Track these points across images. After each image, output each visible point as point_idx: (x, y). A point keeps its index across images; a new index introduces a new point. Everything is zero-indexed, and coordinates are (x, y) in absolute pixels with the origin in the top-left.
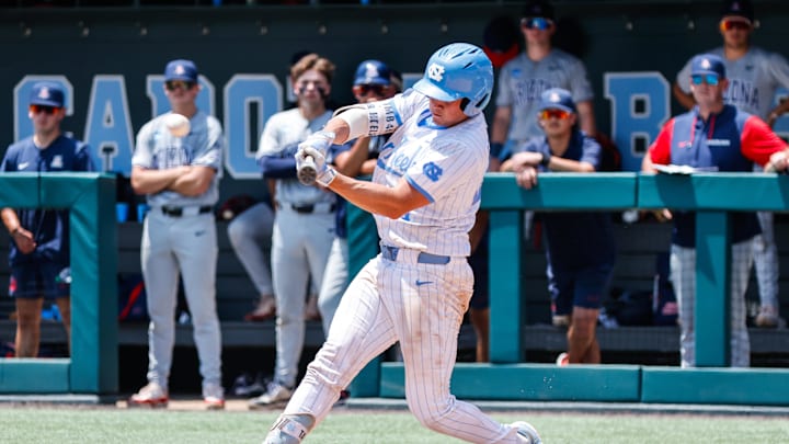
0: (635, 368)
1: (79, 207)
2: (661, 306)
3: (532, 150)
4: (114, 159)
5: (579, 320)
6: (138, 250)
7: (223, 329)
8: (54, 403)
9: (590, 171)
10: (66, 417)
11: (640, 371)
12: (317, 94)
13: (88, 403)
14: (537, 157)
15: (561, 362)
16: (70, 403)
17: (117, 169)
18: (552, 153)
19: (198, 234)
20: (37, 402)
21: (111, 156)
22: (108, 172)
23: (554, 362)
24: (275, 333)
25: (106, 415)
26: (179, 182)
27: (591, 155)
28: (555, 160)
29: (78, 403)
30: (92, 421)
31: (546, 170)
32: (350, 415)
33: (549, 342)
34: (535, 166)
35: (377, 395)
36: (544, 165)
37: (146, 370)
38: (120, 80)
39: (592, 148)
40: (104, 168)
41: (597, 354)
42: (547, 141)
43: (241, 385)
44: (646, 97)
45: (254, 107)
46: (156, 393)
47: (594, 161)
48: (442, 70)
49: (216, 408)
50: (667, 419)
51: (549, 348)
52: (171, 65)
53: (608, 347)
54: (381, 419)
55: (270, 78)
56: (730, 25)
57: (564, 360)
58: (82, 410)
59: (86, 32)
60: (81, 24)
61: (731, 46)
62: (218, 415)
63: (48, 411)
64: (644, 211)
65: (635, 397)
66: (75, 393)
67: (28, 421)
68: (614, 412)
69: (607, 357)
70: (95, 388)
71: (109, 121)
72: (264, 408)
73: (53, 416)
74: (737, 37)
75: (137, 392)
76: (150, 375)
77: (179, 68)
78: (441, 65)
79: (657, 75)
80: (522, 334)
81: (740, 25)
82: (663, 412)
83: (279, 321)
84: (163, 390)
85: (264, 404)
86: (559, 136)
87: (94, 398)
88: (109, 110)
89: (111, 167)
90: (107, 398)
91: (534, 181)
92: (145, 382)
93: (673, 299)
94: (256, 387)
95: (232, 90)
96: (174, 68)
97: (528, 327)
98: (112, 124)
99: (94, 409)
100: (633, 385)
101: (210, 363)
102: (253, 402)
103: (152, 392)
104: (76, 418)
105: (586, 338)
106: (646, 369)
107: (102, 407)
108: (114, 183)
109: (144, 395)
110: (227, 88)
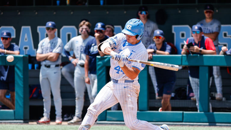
0: (181, 112)
1: (17, 65)
2: (189, 94)
3: (151, 48)
4: (28, 51)
5: (165, 98)
6: (38, 78)
7: (62, 101)
8: (10, 123)
9: (168, 54)
10: (14, 127)
11: (183, 113)
12: (86, 32)
13: (20, 123)
14: (152, 50)
15: (160, 110)
16: (15, 123)
17: (29, 54)
18: (157, 49)
19: (55, 73)
20: (5, 123)
21: (27, 50)
22: (26, 54)
23: (158, 110)
24: (75, 102)
25: (25, 126)
26: (49, 57)
27: (168, 49)
28: (158, 51)
29: (17, 123)
30: (22, 128)
31: (155, 54)
32: (98, 126)
33: (156, 104)
34: (152, 53)
35: (105, 120)
36: (154, 52)
37: (43, 113)
38: (29, 27)
39: (169, 47)
40: (25, 54)
41: (170, 108)
42: (155, 45)
43: (65, 117)
44: (184, 33)
45: (69, 36)
46: (46, 120)
47: (169, 51)
48: (131, 27)
49: (58, 124)
50: (191, 127)
51: (156, 106)
52: (48, 23)
53: (173, 106)
54: (107, 127)
55: (74, 27)
56: (207, 12)
57: (161, 109)
58: (19, 125)
59: (19, 13)
60: (18, 11)
61: (207, 18)
62: (59, 126)
63: (8, 125)
64: (184, 66)
65: (182, 120)
66: (16, 120)
67: (3, 128)
68: (175, 125)
69: (174, 109)
70: (22, 118)
71: (26, 39)
72: (72, 124)
73: (10, 127)
74: (209, 15)
75: (40, 119)
76: (44, 114)
77: (50, 24)
78: (131, 25)
79: (188, 26)
80: (148, 102)
81: (210, 12)
82: (190, 125)
83: (76, 98)
84: (48, 119)
85: (72, 123)
86: (159, 44)
87: (22, 121)
88: (26, 36)
89: (27, 53)
90: (26, 121)
91: (152, 57)
92: (43, 116)
93: (192, 92)
94: (70, 118)
95: (62, 30)
96: (49, 24)
97: (150, 100)
98: (27, 40)
99: (22, 124)
100: (181, 117)
101: (59, 111)
102: (69, 122)
103: (45, 119)
104: (17, 127)
105: (167, 103)
106: (185, 112)
107: (25, 124)
108: (28, 58)
109: (42, 120)
110: (61, 30)
